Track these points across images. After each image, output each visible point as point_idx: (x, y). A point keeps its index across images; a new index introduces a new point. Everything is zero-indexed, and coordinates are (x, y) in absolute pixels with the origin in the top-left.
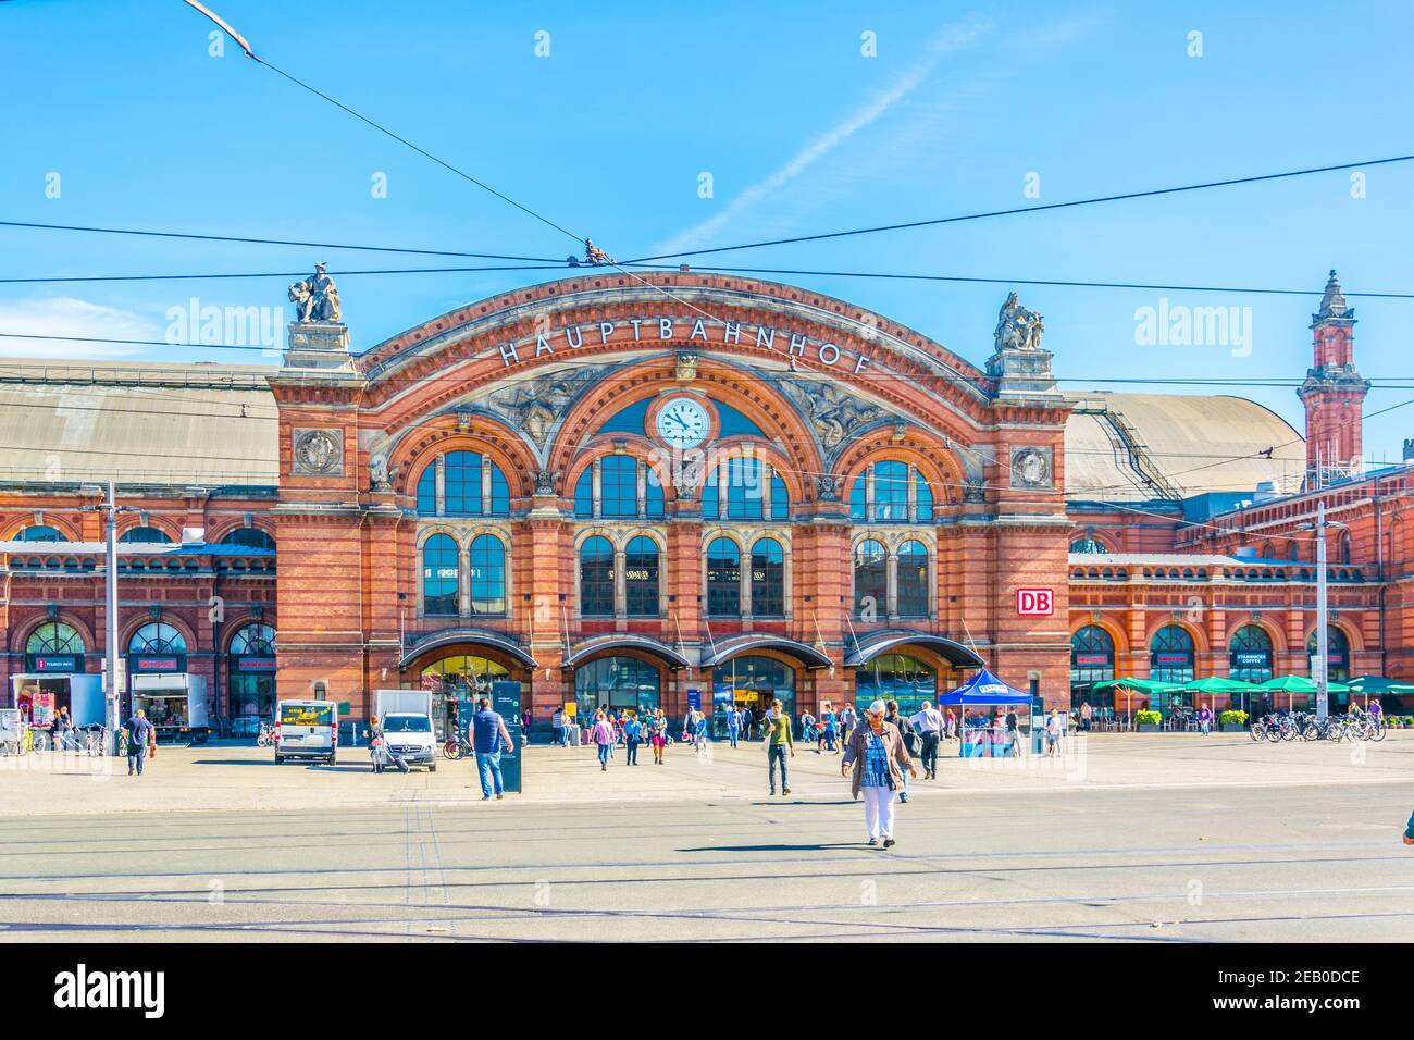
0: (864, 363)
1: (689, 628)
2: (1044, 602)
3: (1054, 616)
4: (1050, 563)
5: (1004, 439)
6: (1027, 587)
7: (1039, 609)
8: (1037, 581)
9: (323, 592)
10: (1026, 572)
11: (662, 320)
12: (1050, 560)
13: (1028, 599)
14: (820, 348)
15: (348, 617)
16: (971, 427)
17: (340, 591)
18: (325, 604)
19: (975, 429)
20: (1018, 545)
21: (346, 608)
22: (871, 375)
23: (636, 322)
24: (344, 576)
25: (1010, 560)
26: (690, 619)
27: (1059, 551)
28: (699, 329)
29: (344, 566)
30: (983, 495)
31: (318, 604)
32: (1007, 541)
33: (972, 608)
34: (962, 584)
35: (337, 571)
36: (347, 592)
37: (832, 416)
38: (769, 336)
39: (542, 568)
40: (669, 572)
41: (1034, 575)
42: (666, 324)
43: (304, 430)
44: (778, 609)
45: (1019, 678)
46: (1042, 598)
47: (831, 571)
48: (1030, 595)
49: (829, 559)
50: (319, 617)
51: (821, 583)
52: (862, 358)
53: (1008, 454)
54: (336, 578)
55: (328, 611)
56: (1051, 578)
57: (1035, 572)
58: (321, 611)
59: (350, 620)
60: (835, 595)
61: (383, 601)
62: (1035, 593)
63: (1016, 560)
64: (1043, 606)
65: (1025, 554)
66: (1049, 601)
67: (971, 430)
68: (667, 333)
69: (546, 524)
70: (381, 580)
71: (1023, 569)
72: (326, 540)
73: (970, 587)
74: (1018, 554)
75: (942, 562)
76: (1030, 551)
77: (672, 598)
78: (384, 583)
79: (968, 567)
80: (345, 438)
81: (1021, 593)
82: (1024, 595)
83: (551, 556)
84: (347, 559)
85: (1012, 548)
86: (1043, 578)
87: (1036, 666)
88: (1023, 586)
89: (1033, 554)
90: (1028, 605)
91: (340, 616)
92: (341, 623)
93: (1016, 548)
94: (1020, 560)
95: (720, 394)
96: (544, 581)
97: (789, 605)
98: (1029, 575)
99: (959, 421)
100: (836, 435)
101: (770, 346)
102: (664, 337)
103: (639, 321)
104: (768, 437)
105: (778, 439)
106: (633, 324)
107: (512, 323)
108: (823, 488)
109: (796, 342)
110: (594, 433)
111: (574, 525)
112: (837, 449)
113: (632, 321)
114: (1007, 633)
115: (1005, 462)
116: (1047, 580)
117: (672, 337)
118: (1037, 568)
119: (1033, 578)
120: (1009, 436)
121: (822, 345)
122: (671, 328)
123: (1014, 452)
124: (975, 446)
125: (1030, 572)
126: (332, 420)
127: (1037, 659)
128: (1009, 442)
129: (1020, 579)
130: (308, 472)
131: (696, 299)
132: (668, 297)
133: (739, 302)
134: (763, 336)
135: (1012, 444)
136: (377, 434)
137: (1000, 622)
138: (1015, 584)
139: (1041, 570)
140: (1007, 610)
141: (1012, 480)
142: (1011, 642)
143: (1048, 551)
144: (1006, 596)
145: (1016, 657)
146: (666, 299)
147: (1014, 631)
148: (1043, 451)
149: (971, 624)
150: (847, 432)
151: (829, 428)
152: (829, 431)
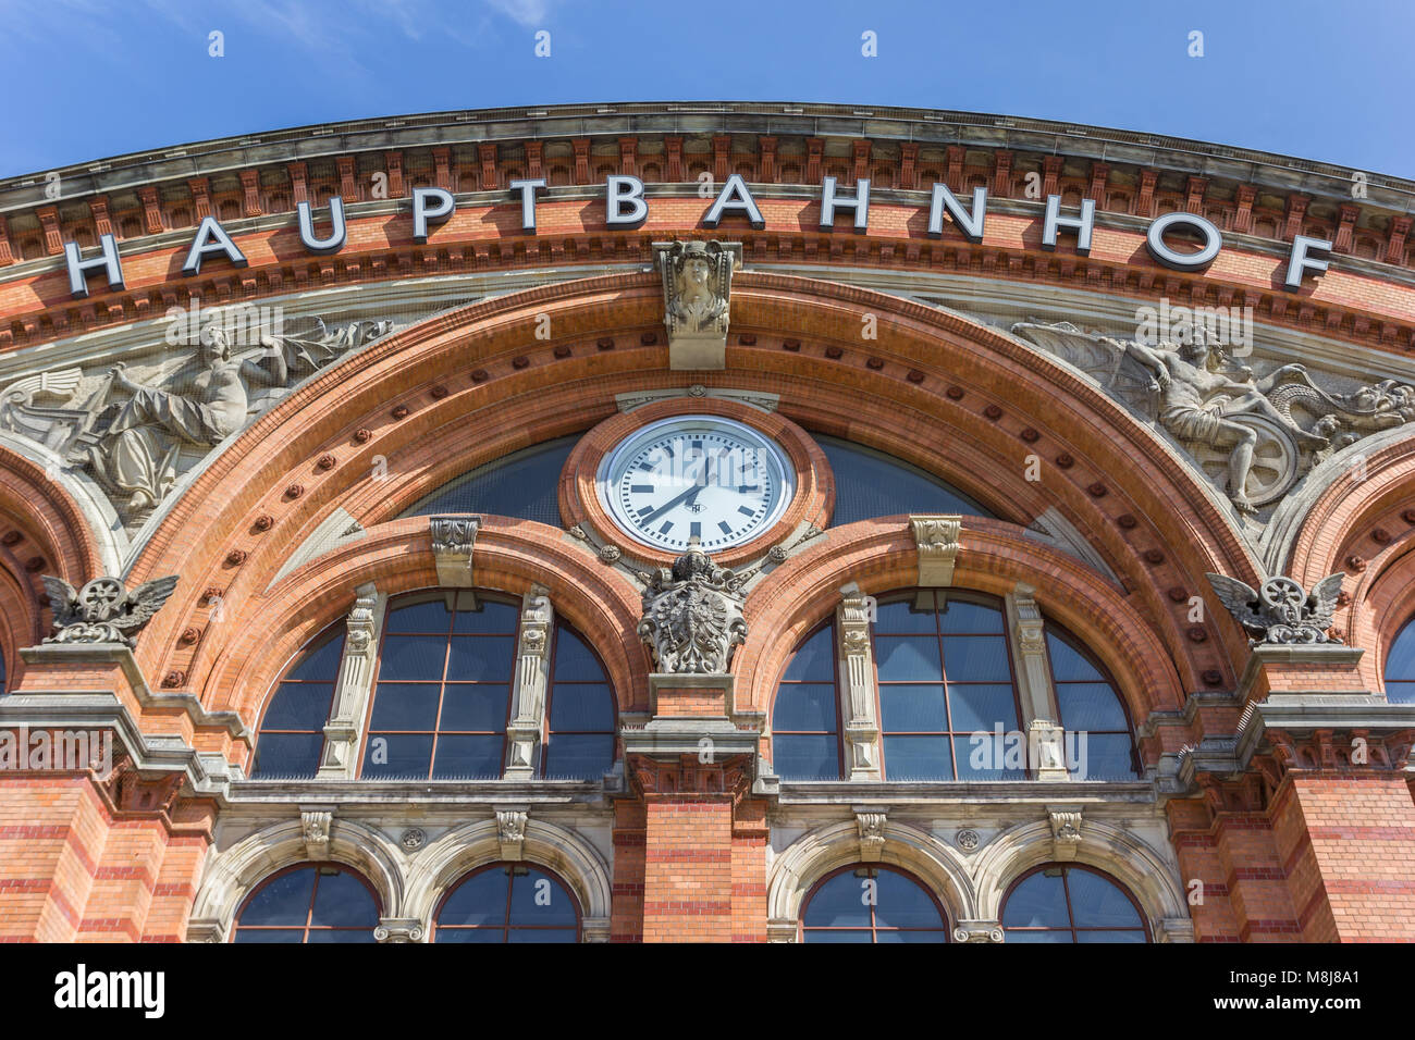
0: (1312, 253)
11: (614, 181)
14: (1149, 228)
23: (528, 187)
28: (735, 195)
38: (968, 207)
42: (625, 188)
52: (1302, 243)
68: (626, 208)
95: (828, 405)
100: (1270, 462)
101: (974, 227)
102: (614, 216)
103: (541, 183)
104: (1011, 519)
105: (1050, 518)
106: (517, 194)
107: (130, 199)
108: (1274, 617)
109: (1061, 213)
110: (370, 518)
111: (213, 804)
112: (1287, 504)
113: (515, 184)
117: (647, 221)
121: (1154, 221)
122: (643, 197)
131: (722, 131)
132: (635, 126)
133: (860, 130)
134: (945, 207)
146: (628, 131)
150: (1309, 449)
151: (1245, 435)
152: (1248, 450)
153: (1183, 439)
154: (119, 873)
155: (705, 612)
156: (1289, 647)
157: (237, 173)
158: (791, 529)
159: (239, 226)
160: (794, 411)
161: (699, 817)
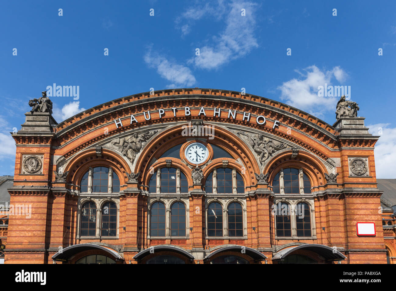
0: (277, 123)
1: (199, 242)
4: (372, 210)
5: (345, 154)
8: (366, 219)
9: (29, 225)
10: (360, 215)
11: (186, 108)
14: (257, 117)
15: (39, 237)
16: (328, 150)
17: (37, 225)
18: (29, 231)
19: (330, 151)
21: (39, 232)
22: (281, 129)
23: (174, 109)
24: (39, 218)
25: (352, 209)
26: (199, 238)
27: (376, 205)
28: (202, 111)
29: (40, 214)
30: (336, 180)
31: (26, 231)
32: (349, 200)
33: (334, 232)
34: (329, 221)
36: (39, 225)
37: (262, 147)
38: (233, 113)
39: (130, 215)
40: (190, 217)
42: (187, 109)
43: (27, 156)
44: (240, 233)
47: (265, 215)
49: (263, 210)
50: (26, 237)
51: (260, 221)
52: (276, 121)
53: (347, 161)
54: (35, 219)
55: (30, 234)
57: (364, 215)
58: (27, 234)
59: (41, 238)
60: (267, 226)
61: (57, 229)
63: (355, 209)
65: (359, 206)
67: (328, 151)
68: (188, 113)
69: (132, 194)
70: (57, 220)
71: (358, 213)
72: (32, 202)
73: (332, 222)
74: (356, 206)
75: (317, 212)
76: (362, 205)
77: (191, 229)
78: (58, 221)
79: (331, 213)
80: (45, 158)
81: (358, 224)
83: (134, 209)
84: (40, 211)
85: (352, 203)
86: (369, 218)
88: (359, 222)
89: (363, 206)
91: (35, 236)
92: (35, 240)
93: (354, 203)
94: (357, 209)
95: (213, 141)
96: (130, 220)
97: (245, 232)
98: (362, 216)
99: (322, 147)
101: (234, 117)
102: (186, 115)
103: (176, 108)
104: (234, 159)
105: (239, 159)
106: (173, 110)
107: (120, 111)
109: (246, 115)
112: (266, 161)
113: (172, 108)
114: (353, 244)
115: (346, 164)
116: (371, 218)
117: (190, 115)
118: (365, 213)
119: (363, 217)
120: (347, 153)
121: (258, 116)
122: (190, 111)
123: (350, 160)
124: (331, 158)
125: (362, 215)
126: (39, 151)
127: (369, 256)
128: (348, 156)
129: (357, 218)
130: (26, 173)
131: (200, 98)
132: (188, 98)
133: (220, 99)
134: (230, 113)
135: (349, 156)
136: (60, 158)
137: (349, 239)
138: (355, 220)
139: (367, 214)
140: (352, 232)
141: (350, 172)
142: (355, 248)
143: (370, 205)
144: (351, 226)
145: (359, 255)
146: (187, 98)
147: (356, 243)
148: (364, 159)
149: (334, 240)
150: (270, 154)
152: (262, 154)
153: (256, 151)
155: (199, 175)
157: (134, 106)
158: (208, 161)
159: (136, 115)
160: (209, 141)
161: (199, 201)
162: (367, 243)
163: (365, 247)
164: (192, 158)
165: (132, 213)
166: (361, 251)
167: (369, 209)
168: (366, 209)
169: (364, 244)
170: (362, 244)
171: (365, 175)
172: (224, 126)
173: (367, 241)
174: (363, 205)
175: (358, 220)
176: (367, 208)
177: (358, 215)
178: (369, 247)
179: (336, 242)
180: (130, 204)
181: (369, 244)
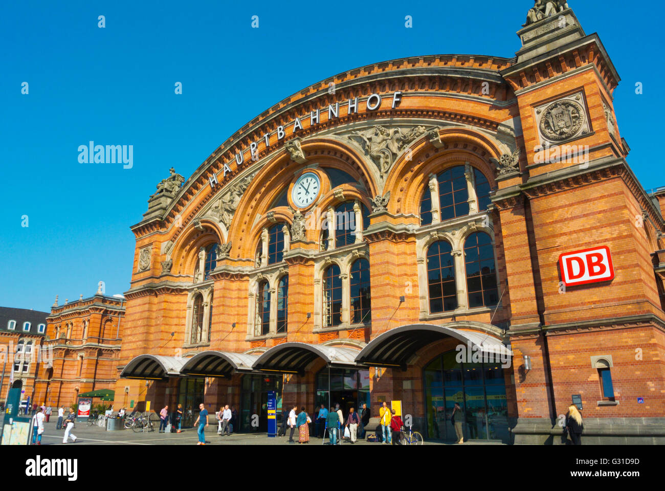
0: (397, 96)
2: (596, 264)
3: (617, 279)
4: (600, 216)
5: (524, 104)
6: (574, 250)
7: (592, 273)
8: (587, 240)
9: (135, 335)
10: (571, 233)
11: (278, 128)
12: (600, 212)
13: (575, 265)
14: (367, 101)
15: (140, 348)
16: (497, 107)
17: (140, 333)
18: (134, 342)
20: (554, 205)
21: (140, 342)
22: (406, 103)
23: (266, 135)
24: (142, 324)
25: (547, 224)
27: (611, 199)
28: (297, 124)
29: (142, 319)
30: (516, 166)
31: (132, 342)
32: (541, 203)
35: (140, 323)
37: (384, 147)
38: (335, 109)
41: (582, 234)
42: (280, 129)
43: (142, 250)
45: (580, 367)
46: (595, 259)
48: (579, 260)
50: (132, 349)
52: (396, 93)
53: (532, 116)
54: (139, 326)
56: (606, 233)
57: (581, 231)
59: (141, 350)
62: (583, 256)
63: (556, 222)
64: (597, 269)
66: (605, 262)
68: (281, 134)
71: (565, 230)
72: (139, 305)
74: (557, 215)
75: (499, 246)
76: (571, 209)
80: (153, 249)
81: (564, 258)
82: (569, 261)
84: (143, 315)
85: (548, 210)
86: (595, 235)
87: (602, 349)
88: (565, 251)
89: (577, 210)
90: (576, 270)
93: (552, 209)
94: (562, 221)
95: (326, 163)
98: (575, 236)
100: (387, 160)
101: (336, 115)
102: (280, 138)
103: (268, 134)
106: (265, 138)
108: (376, 206)
109: (351, 104)
110: (263, 213)
111: (247, 275)
114: (556, 310)
115: (528, 126)
116: (601, 237)
117: (284, 136)
118: (583, 226)
119: (578, 238)
120: (530, 99)
121: (367, 98)
122: (283, 130)
123: (538, 113)
124: (503, 123)
125: (575, 232)
126: (150, 241)
127: (601, 339)
128: (531, 105)
129: (561, 243)
130: (141, 270)
131: (293, 107)
132: (280, 112)
133: (315, 95)
134: (331, 111)
135: (535, 105)
136: (168, 243)
137: (546, 299)
138: (558, 250)
139: (589, 226)
140: (552, 282)
141: (541, 139)
142: (562, 321)
143: (596, 202)
144: (549, 265)
145: (572, 339)
146: (279, 114)
147: (565, 306)
148: (573, 98)
149: (518, 306)
150: (396, 155)
151: (380, 156)
154: (236, 290)
155: (297, 227)
156: (377, 213)
158: (319, 197)
159: (230, 162)
160: (321, 166)
161: (295, 268)
162: (594, 303)
163: (588, 314)
164: (301, 200)
165: (218, 304)
166: (579, 327)
167: (594, 213)
168: (585, 216)
169: (585, 307)
170: (580, 307)
171: (579, 133)
172: (330, 135)
173: (595, 299)
174: (575, 209)
175: (566, 248)
176: (585, 213)
177: (565, 234)
178: (599, 312)
179: (524, 311)
180: (217, 290)
181: (600, 305)
